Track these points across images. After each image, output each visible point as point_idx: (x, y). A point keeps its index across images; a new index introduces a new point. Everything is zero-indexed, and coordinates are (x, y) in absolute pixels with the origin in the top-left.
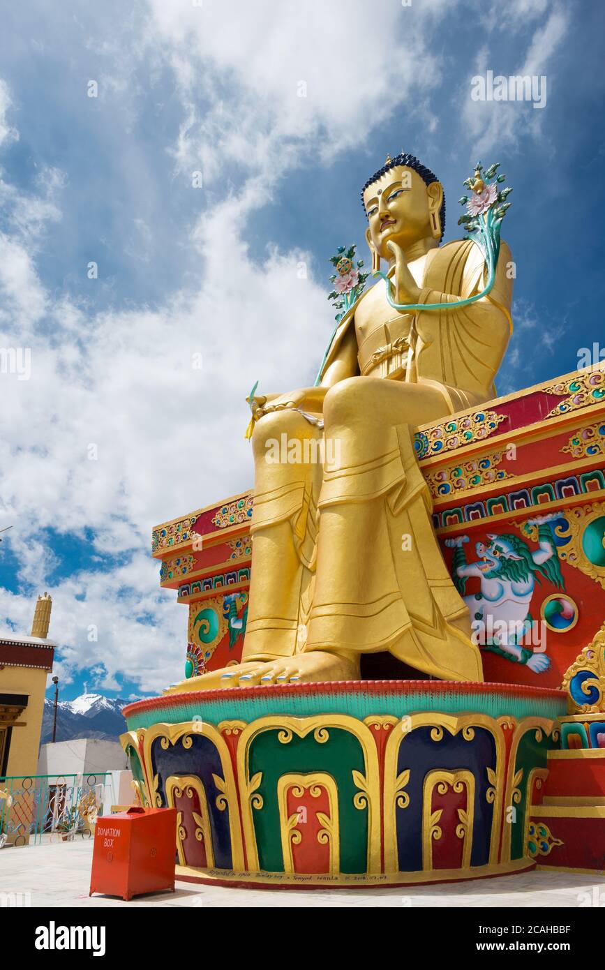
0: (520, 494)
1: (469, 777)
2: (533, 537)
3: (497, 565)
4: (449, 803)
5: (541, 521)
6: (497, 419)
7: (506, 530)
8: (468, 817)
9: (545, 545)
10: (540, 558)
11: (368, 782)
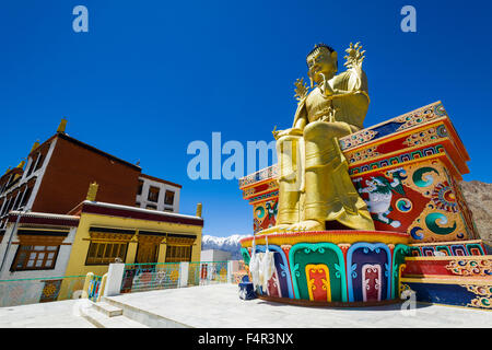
0: (384, 162)
1: (378, 267)
2: (390, 176)
3: (375, 188)
4: (372, 276)
5: (393, 171)
6: (374, 133)
7: (378, 175)
8: (379, 282)
9: (396, 180)
10: (394, 185)
11: (340, 268)
